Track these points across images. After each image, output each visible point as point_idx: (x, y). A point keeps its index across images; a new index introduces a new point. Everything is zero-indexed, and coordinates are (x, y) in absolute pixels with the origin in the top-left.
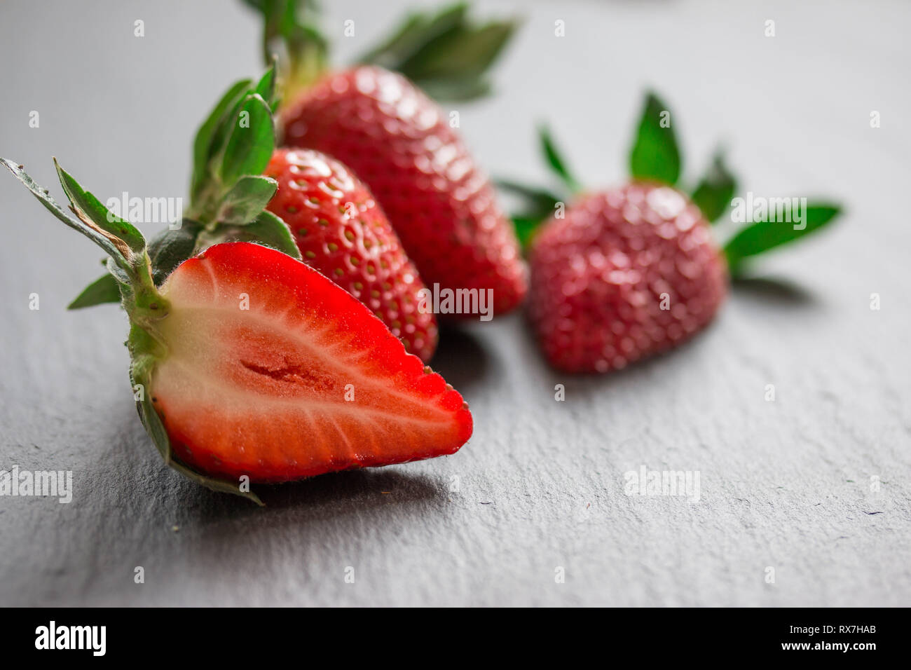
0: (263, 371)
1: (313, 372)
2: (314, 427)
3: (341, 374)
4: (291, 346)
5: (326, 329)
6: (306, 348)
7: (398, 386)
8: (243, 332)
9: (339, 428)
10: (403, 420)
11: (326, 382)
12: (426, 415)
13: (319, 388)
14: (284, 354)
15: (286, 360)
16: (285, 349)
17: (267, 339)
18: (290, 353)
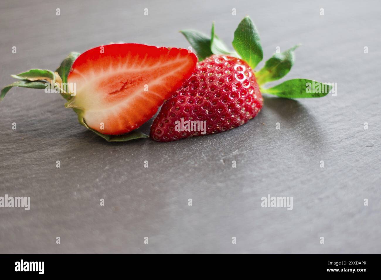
0: (117, 92)
1: (133, 80)
2: (145, 98)
3: (142, 73)
4: (120, 76)
5: (127, 61)
6: (125, 73)
7: (163, 62)
8: (102, 84)
9: (153, 93)
10: (172, 73)
11: (139, 80)
12: (178, 65)
13: (138, 84)
14: (119, 81)
15: (122, 82)
16: (119, 79)
17: (111, 80)
18: (122, 79)
